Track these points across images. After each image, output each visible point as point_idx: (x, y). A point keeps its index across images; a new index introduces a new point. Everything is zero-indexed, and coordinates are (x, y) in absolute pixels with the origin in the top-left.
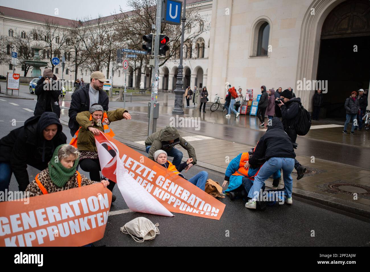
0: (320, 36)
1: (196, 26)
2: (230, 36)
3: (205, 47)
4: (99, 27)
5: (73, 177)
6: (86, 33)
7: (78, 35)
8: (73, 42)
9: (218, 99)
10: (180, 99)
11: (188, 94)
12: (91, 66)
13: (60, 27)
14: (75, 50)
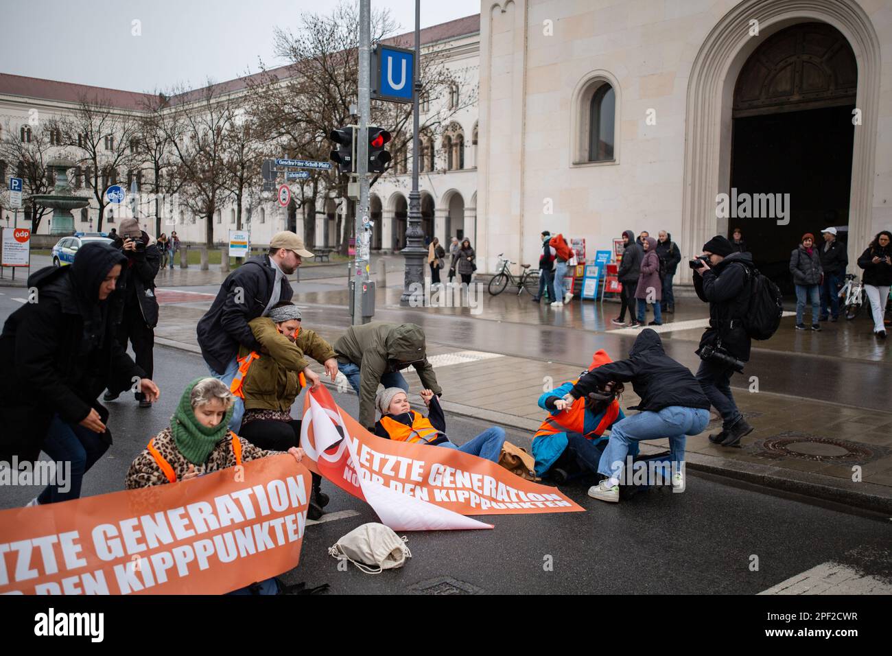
0: (731, 111)
1: (441, 97)
2: (525, 118)
3: (466, 144)
4: (209, 107)
5: (224, 444)
6: (178, 124)
7: (160, 128)
8: (148, 146)
9: (505, 266)
10: (417, 271)
11: (436, 258)
12: (193, 202)
13: (115, 112)
14: (153, 166)
